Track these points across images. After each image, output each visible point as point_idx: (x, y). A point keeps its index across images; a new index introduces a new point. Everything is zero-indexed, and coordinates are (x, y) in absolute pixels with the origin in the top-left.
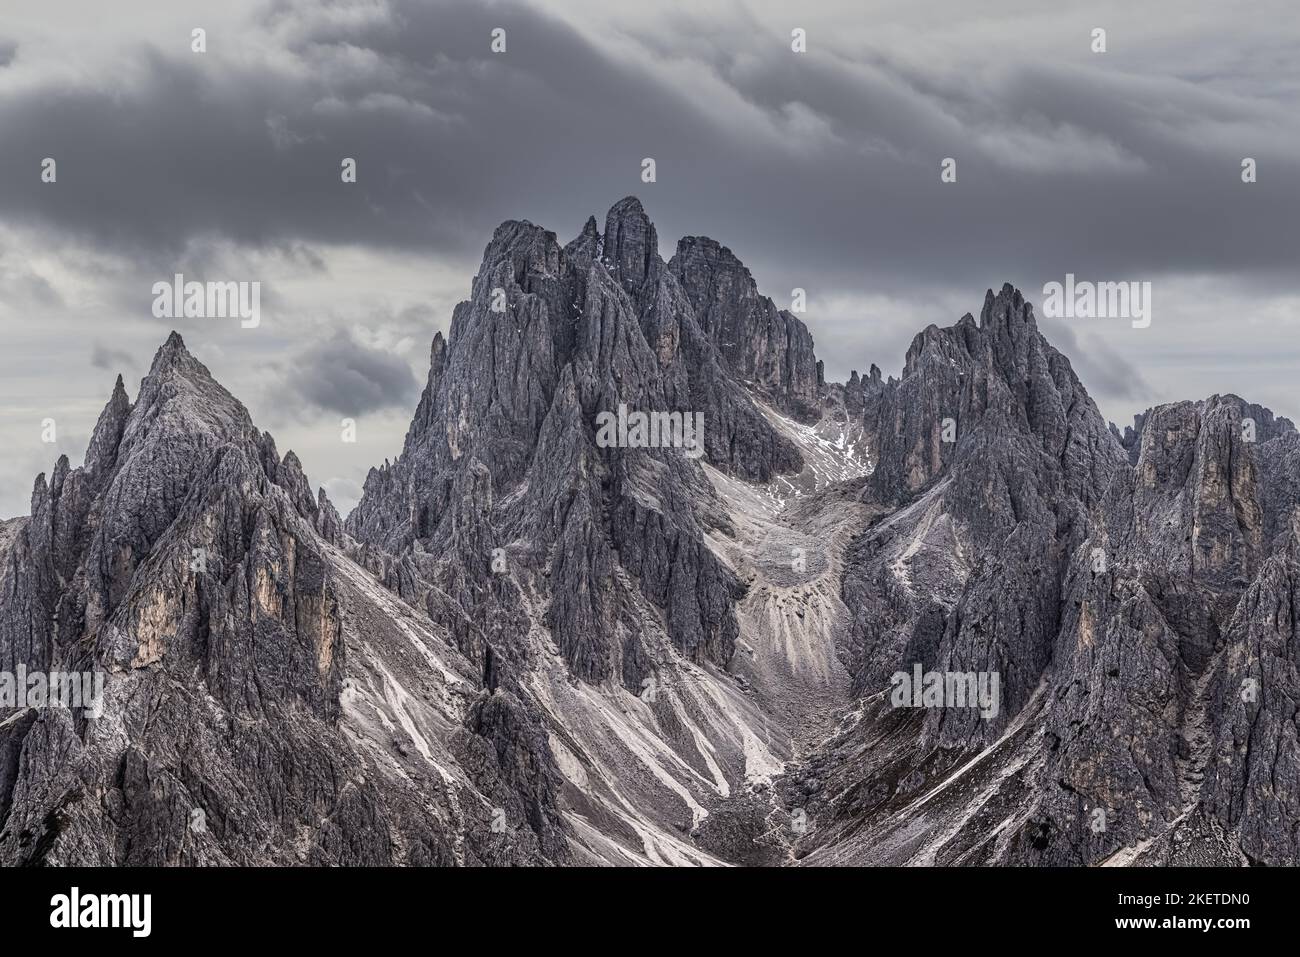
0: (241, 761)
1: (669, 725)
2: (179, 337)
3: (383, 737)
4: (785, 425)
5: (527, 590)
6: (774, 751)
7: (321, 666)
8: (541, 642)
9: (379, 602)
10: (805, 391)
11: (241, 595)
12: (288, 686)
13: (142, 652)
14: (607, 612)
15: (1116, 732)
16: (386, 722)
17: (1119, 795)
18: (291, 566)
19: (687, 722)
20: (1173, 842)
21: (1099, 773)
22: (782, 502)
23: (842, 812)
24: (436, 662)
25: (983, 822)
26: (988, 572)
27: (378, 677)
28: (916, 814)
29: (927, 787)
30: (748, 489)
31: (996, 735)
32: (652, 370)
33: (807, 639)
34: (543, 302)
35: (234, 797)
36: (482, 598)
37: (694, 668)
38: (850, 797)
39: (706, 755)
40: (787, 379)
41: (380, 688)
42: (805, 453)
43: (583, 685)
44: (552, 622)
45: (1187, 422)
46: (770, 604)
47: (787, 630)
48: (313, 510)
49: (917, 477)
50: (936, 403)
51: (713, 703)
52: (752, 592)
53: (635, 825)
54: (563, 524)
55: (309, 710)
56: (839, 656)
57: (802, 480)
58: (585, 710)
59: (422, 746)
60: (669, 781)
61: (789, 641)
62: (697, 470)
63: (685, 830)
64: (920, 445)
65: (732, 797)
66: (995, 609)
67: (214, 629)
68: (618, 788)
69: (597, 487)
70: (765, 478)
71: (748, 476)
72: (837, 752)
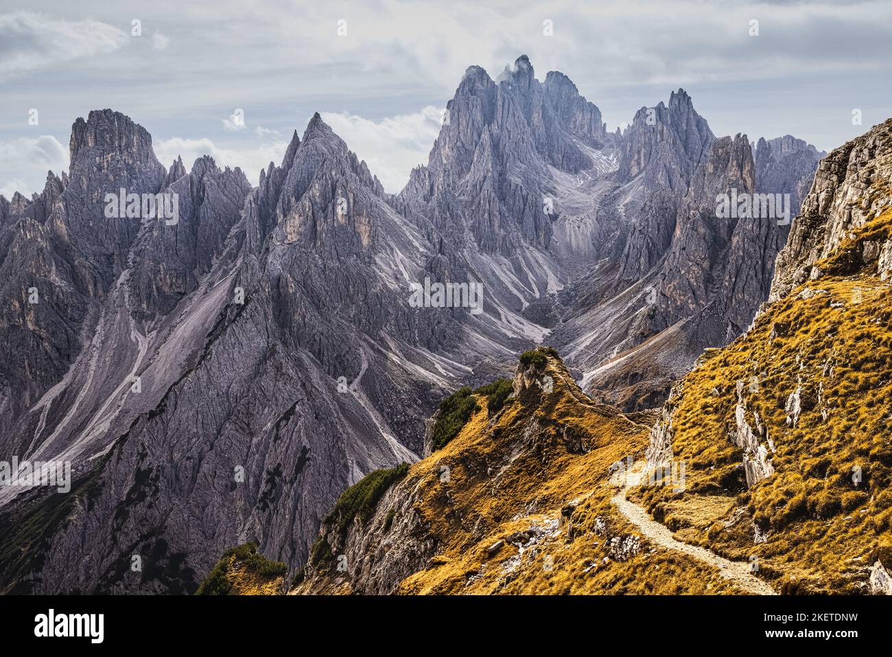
0: (327, 279)
1: (518, 270)
2: (318, 115)
3: (391, 272)
4: (587, 150)
5: (464, 216)
6: (560, 281)
7: (364, 244)
8: (469, 237)
9: (396, 220)
10: (597, 136)
11: (330, 215)
12: (350, 251)
13: (289, 237)
14: (496, 225)
15: (683, 272)
16: (393, 266)
17: (682, 297)
18: (352, 205)
19: (526, 269)
20: (701, 316)
21: (675, 288)
22: (582, 182)
23: (583, 304)
24: (416, 244)
25: (634, 309)
26: (647, 208)
27: (392, 249)
28: (609, 305)
29: (615, 295)
30: (569, 177)
31: (644, 274)
32: (524, 127)
33: (580, 237)
34: (479, 100)
35: (324, 293)
36: (445, 219)
37: (531, 248)
38: (586, 299)
39: (532, 282)
40: (590, 131)
41: (392, 254)
42: (595, 161)
43: (485, 254)
44: (473, 229)
45: (728, 145)
46: (567, 222)
47: (573, 233)
48: (372, 183)
49: (635, 170)
50: (643, 139)
51: (537, 262)
52: (560, 218)
53: (499, 309)
54: (481, 190)
55: (359, 261)
56: (593, 244)
57: (592, 173)
58: (484, 263)
59: (406, 276)
60: (515, 292)
61: (573, 237)
62: (544, 168)
63: (519, 311)
64: (636, 157)
65: (540, 299)
66: (648, 223)
67: (318, 228)
68: (493, 294)
69: (496, 175)
70: (576, 172)
71: (569, 171)
72: (585, 281)
